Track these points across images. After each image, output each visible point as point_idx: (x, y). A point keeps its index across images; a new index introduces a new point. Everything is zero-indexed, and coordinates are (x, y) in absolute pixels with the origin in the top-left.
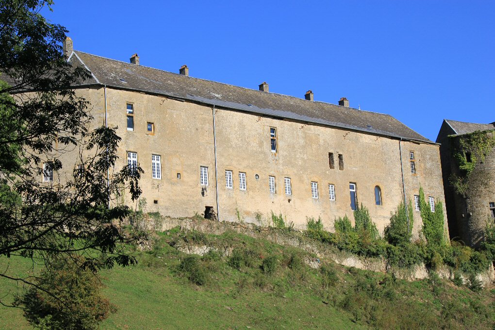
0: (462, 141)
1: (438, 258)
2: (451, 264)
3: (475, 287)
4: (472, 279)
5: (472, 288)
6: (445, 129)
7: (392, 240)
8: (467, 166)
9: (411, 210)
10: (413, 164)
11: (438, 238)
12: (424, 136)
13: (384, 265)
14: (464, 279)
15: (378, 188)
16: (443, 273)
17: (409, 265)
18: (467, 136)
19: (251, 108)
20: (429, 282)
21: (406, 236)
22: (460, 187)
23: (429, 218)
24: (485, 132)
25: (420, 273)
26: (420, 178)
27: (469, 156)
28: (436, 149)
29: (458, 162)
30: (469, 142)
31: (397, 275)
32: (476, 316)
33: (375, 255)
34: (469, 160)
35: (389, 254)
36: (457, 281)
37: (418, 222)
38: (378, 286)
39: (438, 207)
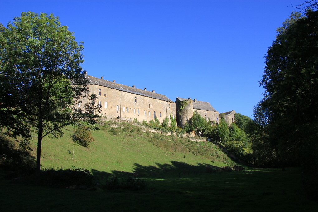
0: (181, 103)
1: (174, 131)
2: (177, 132)
3: (182, 137)
4: (181, 135)
5: (181, 138)
6: (177, 99)
7: (163, 126)
8: (182, 109)
9: (168, 119)
10: (169, 107)
11: (174, 126)
12: (172, 101)
13: (161, 132)
14: (179, 136)
15: (161, 113)
16: (175, 134)
17: (167, 132)
18: (182, 101)
19: (130, 92)
20: (171, 136)
21: (167, 125)
22: (180, 114)
23: (172, 121)
24: (186, 101)
25: (170, 134)
26: (171, 111)
27: (182, 106)
28: (174, 105)
29: (180, 108)
30: (183, 103)
31: (164, 134)
32: (181, 144)
33: (159, 129)
34: (182, 107)
35: (162, 129)
36: (178, 136)
37: (170, 122)
38: (159, 137)
39: (175, 118)
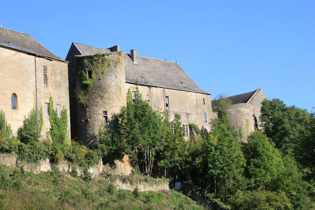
0: (86, 61)
1: (60, 155)
2: (70, 160)
3: (87, 178)
4: (85, 172)
5: (84, 179)
6: (73, 50)
7: (24, 139)
8: (88, 81)
9: (41, 115)
10: (46, 76)
11: (61, 139)
13: (15, 160)
14: (79, 171)
15: (15, 95)
16: (63, 167)
17: (36, 160)
18: (90, 57)
20: (52, 174)
21: (35, 136)
22: (82, 98)
23: (56, 122)
24: (103, 55)
25: (45, 166)
26: (51, 89)
27: (90, 73)
28: (64, 67)
29: (82, 78)
30: (91, 62)
31: (25, 169)
32: (85, 201)
33: (8, 151)
34: (90, 77)
35: (20, 151)
36: (74, 173)
37: (47, 125)
38: (8, 178)
39: (63, 113)
